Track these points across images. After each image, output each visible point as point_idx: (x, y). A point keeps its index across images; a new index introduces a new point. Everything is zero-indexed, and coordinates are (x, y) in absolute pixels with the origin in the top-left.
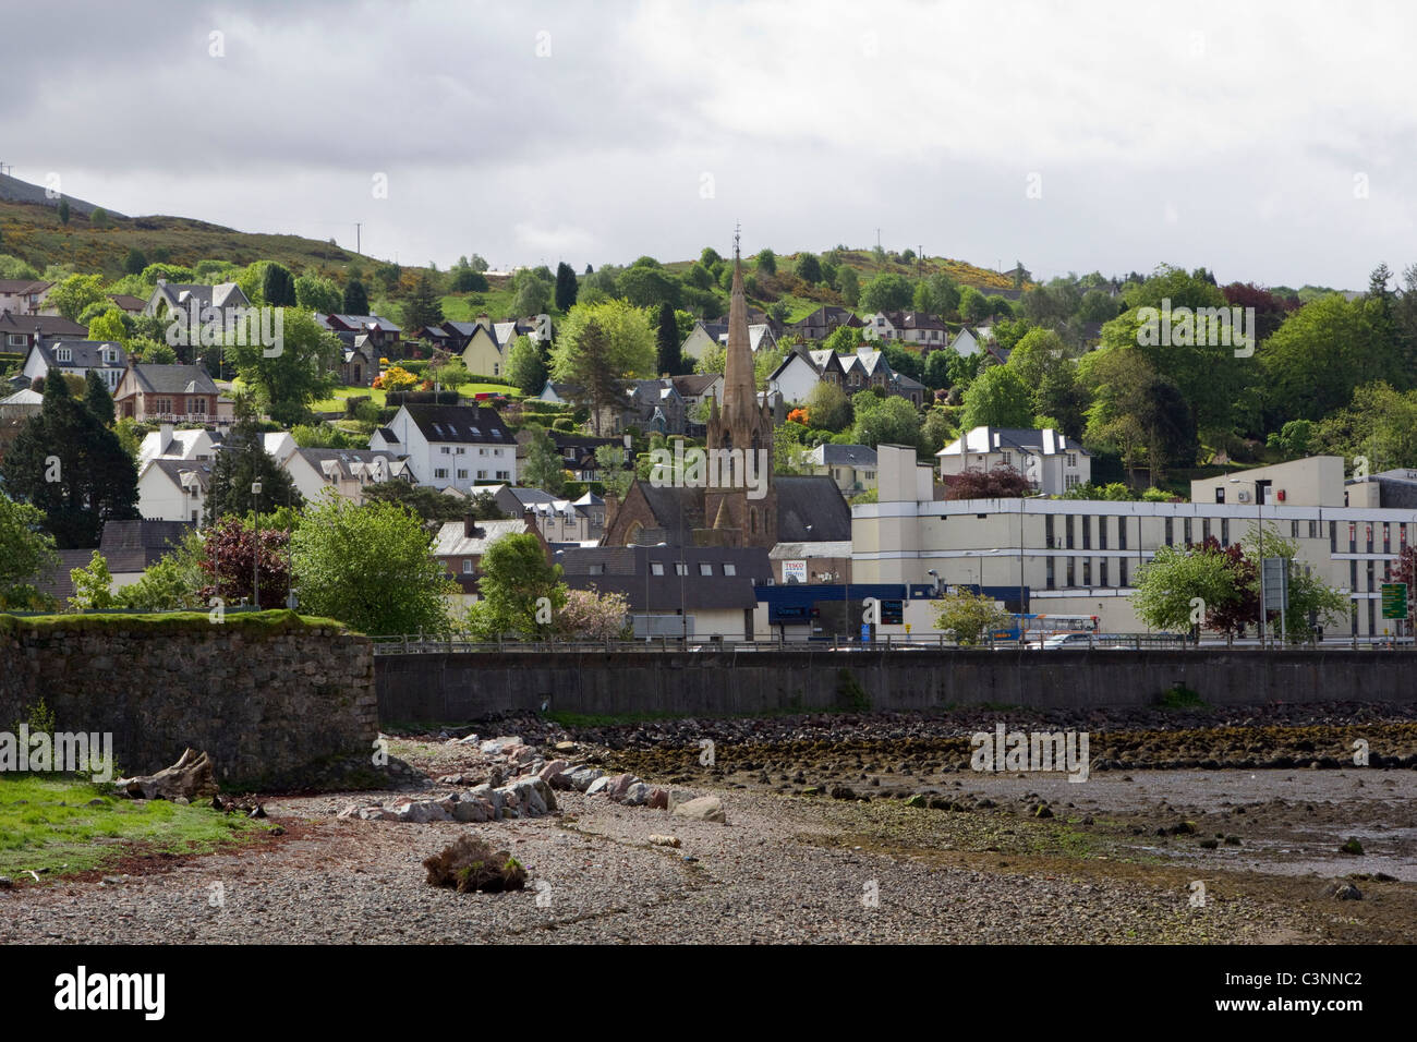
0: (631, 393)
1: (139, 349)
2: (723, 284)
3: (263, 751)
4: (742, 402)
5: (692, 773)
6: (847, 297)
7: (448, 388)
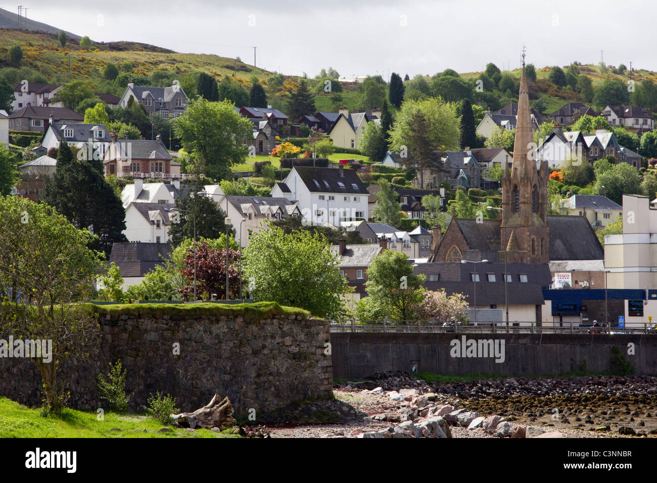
0: (444, 159)
1: (117, 129)
2: (501, 87)
3: (257, 396)
4: (526, 166)
5: (515, 415)
6: (584, 96)
7: (321, 156)
